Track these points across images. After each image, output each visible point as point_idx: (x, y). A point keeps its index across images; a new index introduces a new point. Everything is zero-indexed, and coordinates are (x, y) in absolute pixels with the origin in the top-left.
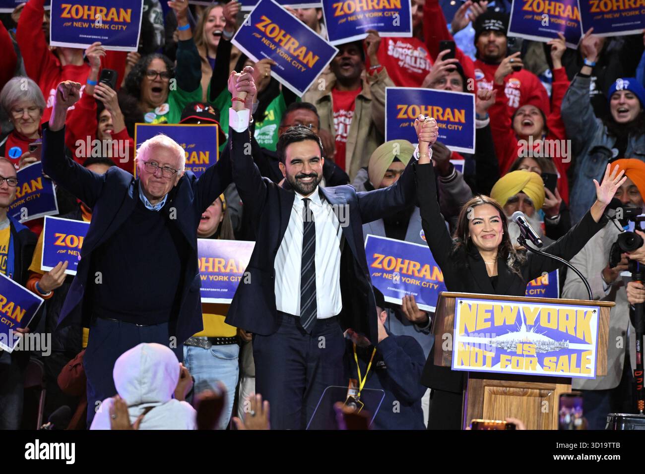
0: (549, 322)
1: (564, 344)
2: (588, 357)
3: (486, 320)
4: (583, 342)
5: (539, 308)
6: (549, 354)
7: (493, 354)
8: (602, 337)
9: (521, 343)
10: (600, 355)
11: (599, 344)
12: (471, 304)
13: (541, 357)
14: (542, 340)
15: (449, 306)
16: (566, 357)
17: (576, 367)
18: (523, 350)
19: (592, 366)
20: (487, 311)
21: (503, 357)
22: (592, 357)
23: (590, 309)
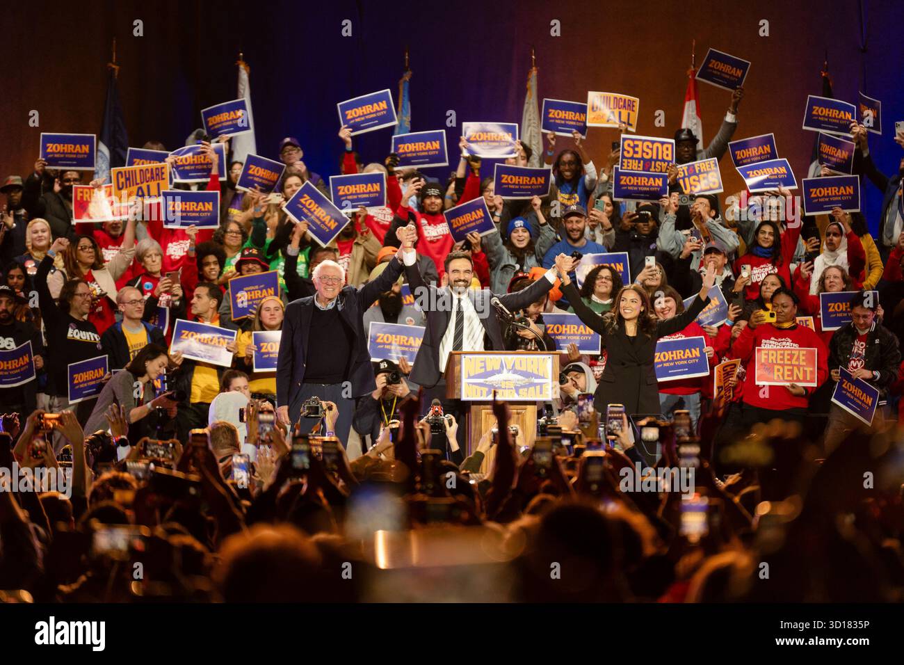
0: (521, 366)
1: (531, 380)
2: (547, 387)
3: (481, 368)
4: (543, 378)
6: (522, 387)
7: (487, 389)
8: (555, 374)
9: (504, 380)
13: (517, 389)
14: (517, 378)
15: (457, 360)
16: (533, 388)
17: (540, 394)
18: (506, 385)
20: (482, 362)
22: (550, 387)
23: (548, 356)
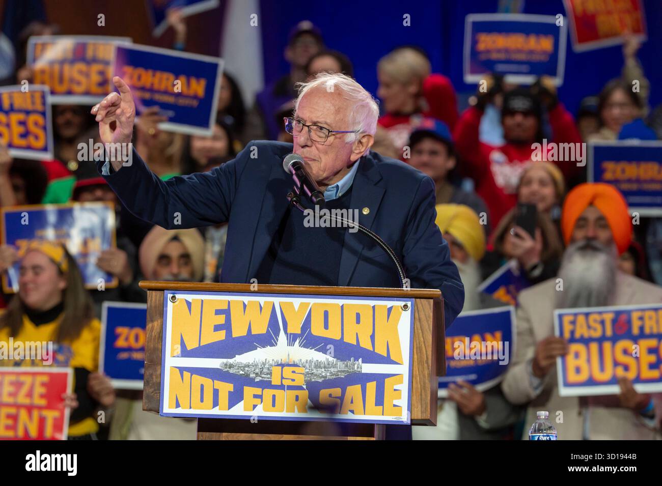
0: (326, 327)
1: (354, 365)
2: (396, 387)
3: (217, 328)
4: (387, 360)
5: (308, 304)
6: (328, 383)
7: (230, 387)
8: (420, 350)
9: (278, 365)
10: (417, 383)
11: (416, 364)
12: (190, 300)
13: (314, 390)
14: (315, 360)
15: (153, 305)
16: (358, 387)
17: (376, 405)
18: (282, 378)
19: (403, 402)
20: (218, 312)
21: (249, 391)
22: (404, 387)
